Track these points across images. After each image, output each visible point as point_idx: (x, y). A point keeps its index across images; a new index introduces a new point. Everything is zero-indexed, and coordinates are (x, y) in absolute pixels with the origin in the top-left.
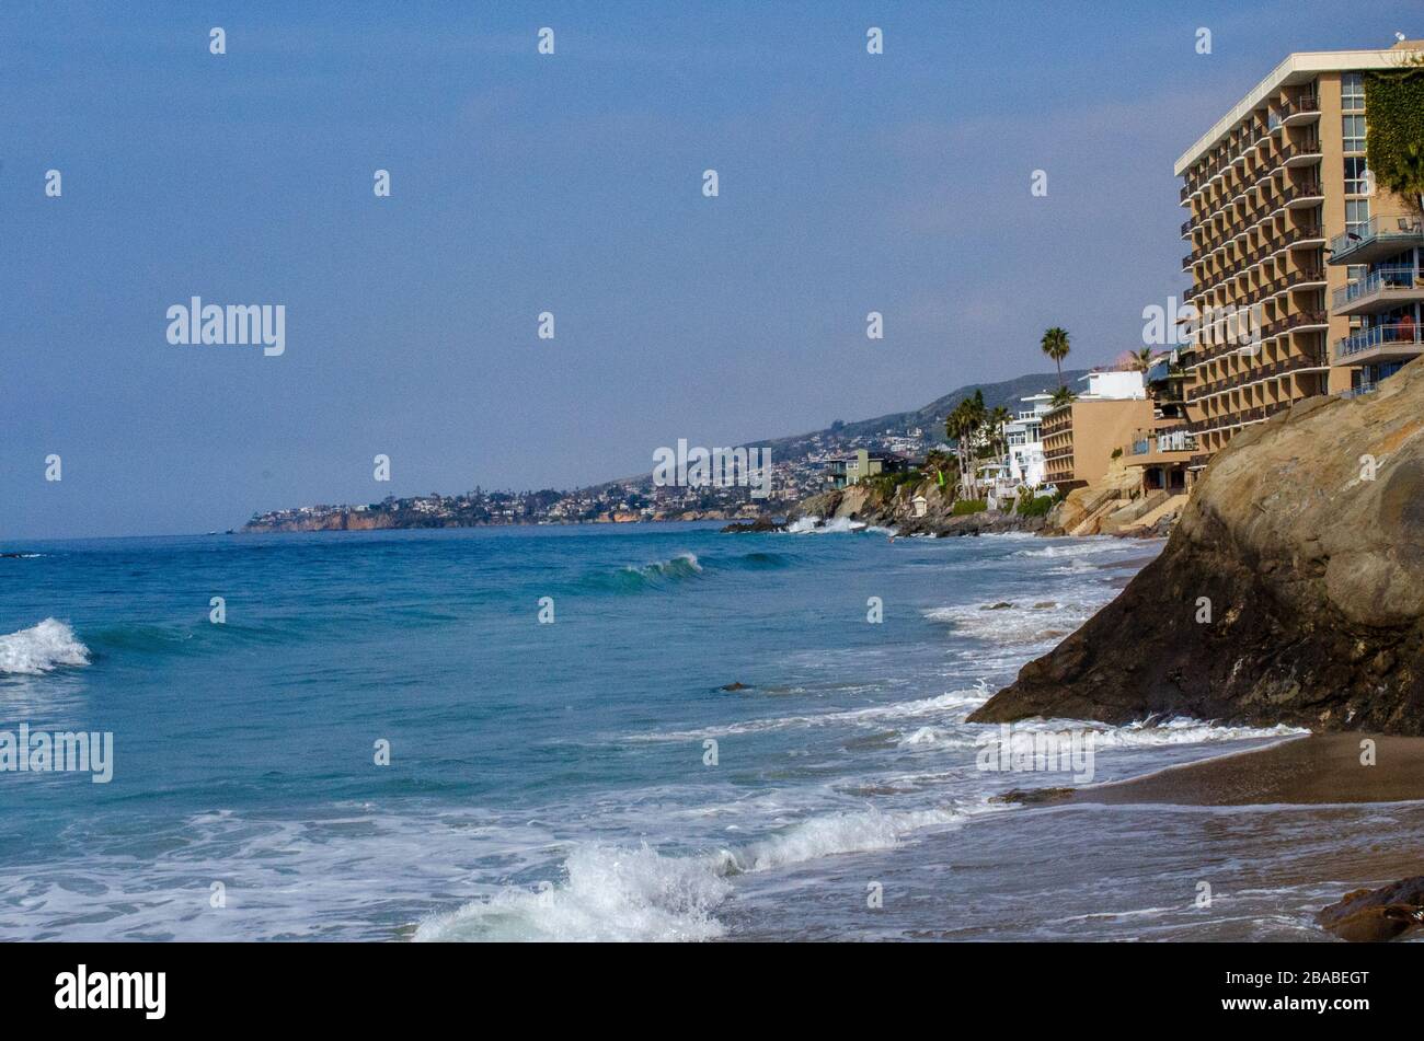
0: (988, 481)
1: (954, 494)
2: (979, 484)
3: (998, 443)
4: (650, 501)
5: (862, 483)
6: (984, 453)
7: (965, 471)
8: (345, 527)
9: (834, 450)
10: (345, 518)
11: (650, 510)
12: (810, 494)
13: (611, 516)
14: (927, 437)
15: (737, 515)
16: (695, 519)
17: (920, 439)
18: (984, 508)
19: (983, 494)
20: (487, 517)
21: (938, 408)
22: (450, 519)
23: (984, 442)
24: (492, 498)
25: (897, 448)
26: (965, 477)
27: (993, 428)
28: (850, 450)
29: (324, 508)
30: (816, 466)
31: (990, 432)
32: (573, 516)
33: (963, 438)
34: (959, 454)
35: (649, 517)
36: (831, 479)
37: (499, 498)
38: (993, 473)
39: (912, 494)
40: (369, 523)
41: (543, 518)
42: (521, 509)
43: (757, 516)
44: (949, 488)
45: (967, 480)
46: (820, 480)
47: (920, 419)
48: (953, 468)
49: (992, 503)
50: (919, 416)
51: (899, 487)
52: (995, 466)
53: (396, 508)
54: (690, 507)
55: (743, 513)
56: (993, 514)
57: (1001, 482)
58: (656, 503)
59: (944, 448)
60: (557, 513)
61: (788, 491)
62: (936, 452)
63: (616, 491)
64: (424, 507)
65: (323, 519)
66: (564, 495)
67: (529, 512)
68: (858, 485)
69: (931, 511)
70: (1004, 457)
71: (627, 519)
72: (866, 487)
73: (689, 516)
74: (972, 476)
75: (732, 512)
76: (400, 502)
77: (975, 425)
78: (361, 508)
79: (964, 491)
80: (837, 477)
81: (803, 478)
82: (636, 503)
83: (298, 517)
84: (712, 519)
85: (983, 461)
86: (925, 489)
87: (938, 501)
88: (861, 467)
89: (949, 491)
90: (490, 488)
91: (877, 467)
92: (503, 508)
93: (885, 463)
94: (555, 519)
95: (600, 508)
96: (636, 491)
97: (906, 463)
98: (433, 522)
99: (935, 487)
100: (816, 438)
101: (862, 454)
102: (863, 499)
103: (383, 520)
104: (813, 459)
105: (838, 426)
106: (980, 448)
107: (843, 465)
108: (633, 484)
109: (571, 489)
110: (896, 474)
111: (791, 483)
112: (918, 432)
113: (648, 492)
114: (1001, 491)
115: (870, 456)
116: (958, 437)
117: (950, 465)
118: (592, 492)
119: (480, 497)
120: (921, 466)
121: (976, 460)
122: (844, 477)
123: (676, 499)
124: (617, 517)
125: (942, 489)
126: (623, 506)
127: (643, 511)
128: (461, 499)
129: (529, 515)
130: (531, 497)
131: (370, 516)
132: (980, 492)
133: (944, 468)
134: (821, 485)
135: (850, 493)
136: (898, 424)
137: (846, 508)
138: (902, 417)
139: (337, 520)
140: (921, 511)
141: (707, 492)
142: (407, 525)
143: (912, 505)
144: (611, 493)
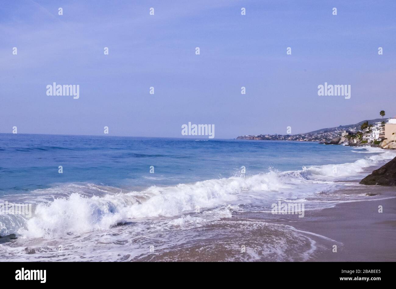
0: (368, 137)
1: (362, 139)
2: (367, 138)
3: (370, 131)
4: (306, 138)
5: (344, 136)
6: (368, 132)
7: (364, 135)
8: (253, 139)
9: (340, 130)
10: (253, 138)
11: (306, 139)
12: (335, 138)
13: (299, 140)
14: (357, 129)
15: (321, 141)
16: (314, 141)
17: (356, 129)
18: (367, 142)
19: (367, 140)
20: (277, 139)
21: (359, 124)
22: (271, 139)
23: (368, 130)
24: (279, 135)
25: (351, 131)
26: (364, 136)
27: (370, 128)
28: (342, 130)
29: (250, 136)
30: (336, 133)
31: (369, 129)
32: (292, 140)
33: (364, 130)
34: (363, 132)
35: (306, 140)
36: (339, 135)
37: (280, 136)
38: (369, 136)
39: (354, 139)
40: (257, 139)
41: (287, 140)
42: (283, 138)
43: (325, 141)
44: (361, 138)
45: (364, 137)
46: (337, 136)
47: (356, 126)
48: (361, 135)
49: (369, 141)
50: (356, 125)
51: (351, 138)
52: (370, 135)
53: (262, 136)
54: (313, 139)
55: (322, 140)
56: (369, 143)
57: (371, 138)
58: (307, 138)
59: (360, 131)
60: (289, 139)
61: (331, 137)
62: (359, 132)
63: (300, 135)
64: (267, 136)
65: (250, 137)
66: (291, 136)
67: (285, 138)
68: (344, 137)
69: (357, 142)
70: (371, 133)
71: (302, 140)
72: (345, 137)
73: (313, 141)
74: (365, 136)
75: (320, 140)
76: (263, 135)
77: (366, 127)
78: (256, 136)
79: (363, 139)
80: (340, 135)
81: (334, 135)
82: (303, 138)
83: (245, 137)
84: (317, 141)
85: (368, 134)
86: (356, 138)
87: (358, 140)
88: (344, 134)
89: (361, 139)
90: (278, 134)
91: (347, 134)
92: (280, 137)
93: (349, 133)
94: (289, 140)
95: (297, 138)
96: (303, 136)
97: (353, 133)
98: (268, 139)
99: (358, 138)
100: (336, 128)
101: (345, 131)
102: (345, 139)
103: (260, 138)
104: (336, 132)
105: (341, 126)
106: (367, 131)
107: (341, 133)
108: (303, 135)
109: (292, 135)
110: (351, 135)
111: (331, 136)
112: (355, 128)
113: (306, 136)
114: (371, 139)
115: (346, 132)
116: (363, 129)
117: (361, 134)
118: (296, 136)
119: (276, 135)
120: (356, 134)
121: (366, 133)
122: (341, 135)
123: (311, 137)
124: (300, 140)
125: (359, 138)
126: (301, 138)
127: (305, 139)
128: (273, 135)
129: (285, 139)
130: (285, 136)
131: (258, 137)
132: (367, 139)
133: (360, 135)
134: (337, 137)
135: (342, 138)
136: (352, 126)
137: (341, 141)
138: (353, 125)
139: (252, 138)
140: (355, 142)
141: (316, 137)
142: (264, 139)
143: (354, 141)
144: (299, 136)
